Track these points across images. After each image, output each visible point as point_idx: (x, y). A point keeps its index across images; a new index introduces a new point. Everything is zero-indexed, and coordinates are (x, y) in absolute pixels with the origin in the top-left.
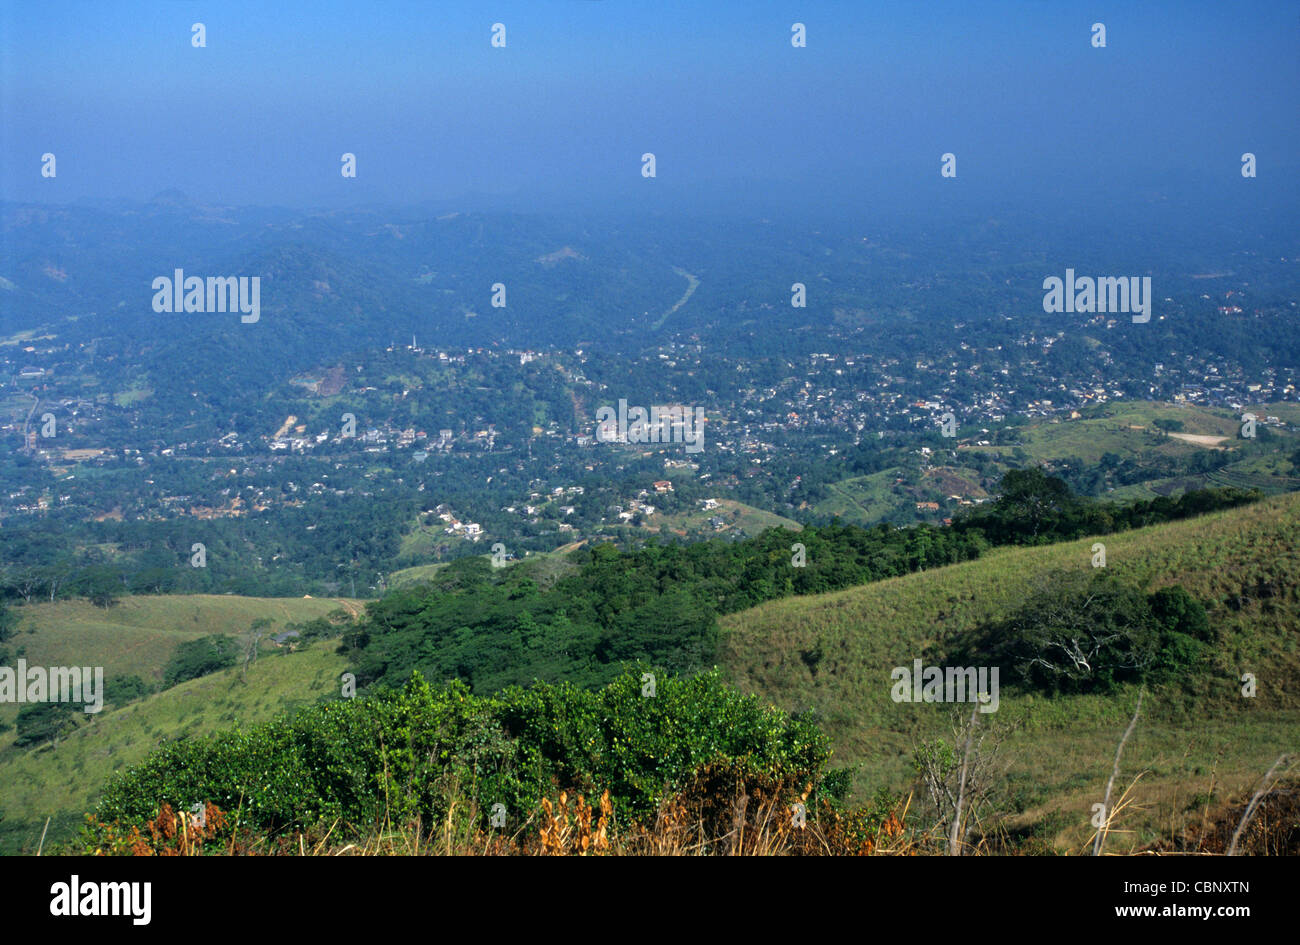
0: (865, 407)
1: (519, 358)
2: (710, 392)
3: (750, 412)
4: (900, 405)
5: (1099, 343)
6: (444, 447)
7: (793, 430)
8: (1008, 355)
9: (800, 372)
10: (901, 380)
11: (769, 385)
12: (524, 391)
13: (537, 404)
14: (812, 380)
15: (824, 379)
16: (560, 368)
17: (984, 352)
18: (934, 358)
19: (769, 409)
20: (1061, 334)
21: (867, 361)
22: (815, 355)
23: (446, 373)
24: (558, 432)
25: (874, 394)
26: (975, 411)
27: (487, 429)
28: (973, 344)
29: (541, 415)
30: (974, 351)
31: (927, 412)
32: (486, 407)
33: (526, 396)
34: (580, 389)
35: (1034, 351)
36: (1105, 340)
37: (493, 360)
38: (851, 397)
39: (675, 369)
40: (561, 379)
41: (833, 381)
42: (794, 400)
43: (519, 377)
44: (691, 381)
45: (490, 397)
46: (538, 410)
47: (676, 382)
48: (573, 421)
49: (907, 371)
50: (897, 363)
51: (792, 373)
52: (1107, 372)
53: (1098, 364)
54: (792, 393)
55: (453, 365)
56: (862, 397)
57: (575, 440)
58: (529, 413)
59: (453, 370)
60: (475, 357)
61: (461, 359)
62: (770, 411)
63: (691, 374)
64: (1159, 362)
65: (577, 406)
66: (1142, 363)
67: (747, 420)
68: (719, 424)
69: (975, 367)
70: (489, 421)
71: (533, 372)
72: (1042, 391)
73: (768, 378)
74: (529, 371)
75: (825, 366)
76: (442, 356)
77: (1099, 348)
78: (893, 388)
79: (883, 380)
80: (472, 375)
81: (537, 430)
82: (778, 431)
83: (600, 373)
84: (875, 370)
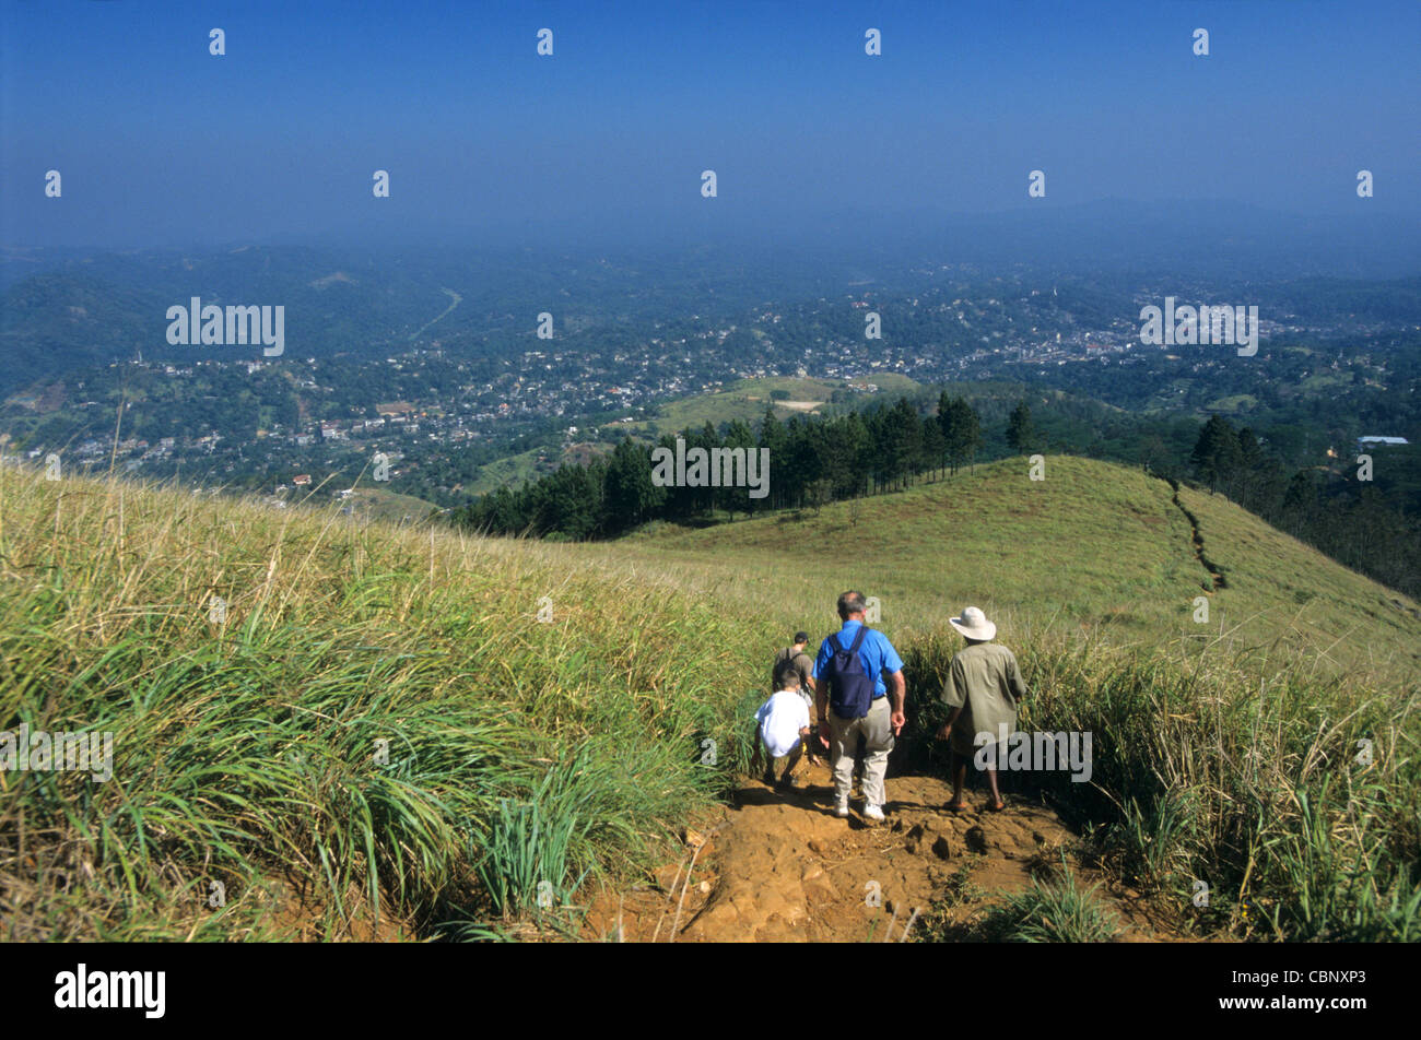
0: (568, 396)
1: (247, 367)
2: (432, 390)
3: (466, 406)
4: (598, 392)
5: (763, 334)
6: (163, 455)
7: (501, 419)
8: (691, 346)
9: (515, 369)
10: (601, 371)
11: (487, 381)
12: (251, 398)
13: (262, 409)
14: (525, 375)
15: (536, 372)
16: (289, 375)
17: (670, 345)
18: (629, 351)
19: (483, 403)
20: (733, 328)
21: (573, 356)
22: (528, 354)
23: (173, 385)
24: (281, 434)
25: (577, 384)
26: (659, 394)
27: (211, 435)
28: (663, 339)
29: (267, 419)
30: (662, 345)
31: (618, 397)
32: (212, 415)
33: (252, 402)
34: (306, 393)
35: (711, 342)
36: (768, 332)
37: (221, 371)
38: (557, 387)
39: (402, 371)
40: (287, 386)
41: (543, 374)
42: (508, 393)
43: (247, 385)
44: (415, 382)
45: (216, 405)
46: (264, 414)
47: (402, 383)
48: (297, 423)
49: (607, 363)
50: (598, 356)
51: (508, 370)
52: (769, 357)
53: (762, 351)
54: (506, 387)
55: (179, 377)
56: (567, 386)
57: (296, 440)
58: (255, 418)
59: (180, 382)
60: (203, 369)
61: (189, 372)
62: (483, 404)
63: (416, 375)
64: (808, 347)
65: (302, 409)
66: (796, 349)
67: (462, 412)
68: (436, 417)
69: (664, 358)
70: (214, 426)
71: (260, 379)
72: (716, 375)
73: (483, 376)
74: (255, 380)
75: (536, 362)
76: (170, 370)
77: (764, 338)
78: (593, 379)
79: (585, 372)
80: (200, 385)
81: (261, 433)
82: (488, 421)
83: (329, 378)
84: (579, 363)
